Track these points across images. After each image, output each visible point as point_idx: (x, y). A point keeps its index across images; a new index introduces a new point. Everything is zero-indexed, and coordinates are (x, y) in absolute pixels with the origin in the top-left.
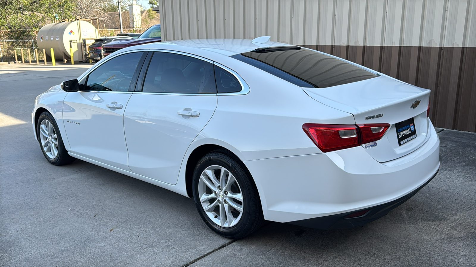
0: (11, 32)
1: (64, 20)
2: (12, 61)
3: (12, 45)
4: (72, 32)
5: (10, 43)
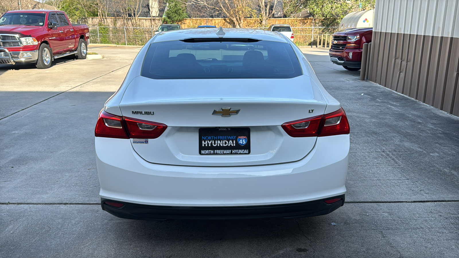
0: (324, 19)
1: (364, 9)
2: (314, 45)
3: (323, 31)
4: (366, 20)
5: (321, 30)
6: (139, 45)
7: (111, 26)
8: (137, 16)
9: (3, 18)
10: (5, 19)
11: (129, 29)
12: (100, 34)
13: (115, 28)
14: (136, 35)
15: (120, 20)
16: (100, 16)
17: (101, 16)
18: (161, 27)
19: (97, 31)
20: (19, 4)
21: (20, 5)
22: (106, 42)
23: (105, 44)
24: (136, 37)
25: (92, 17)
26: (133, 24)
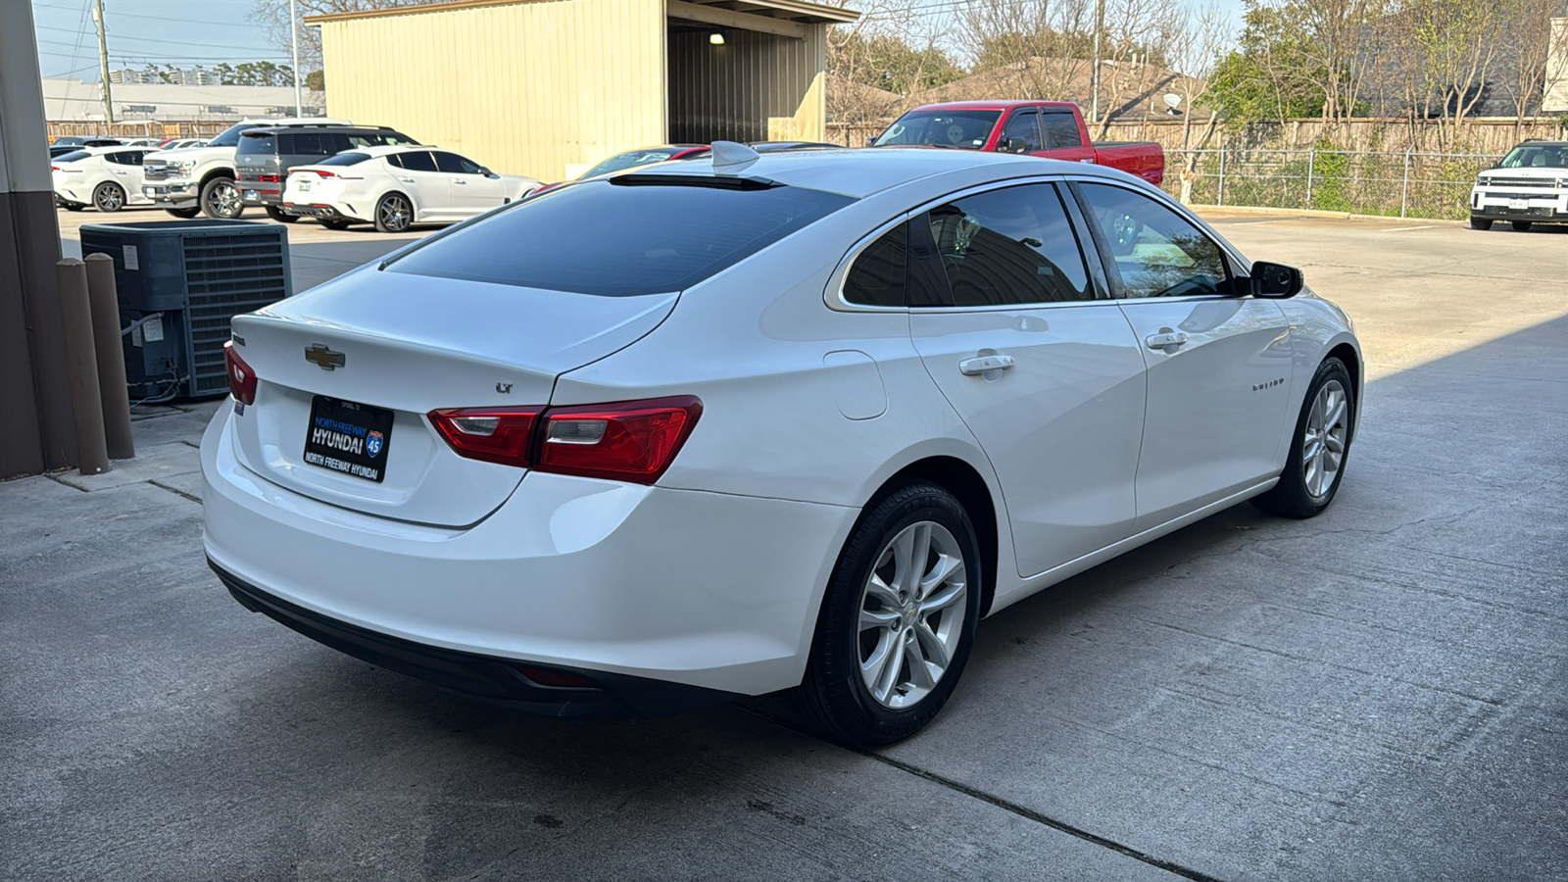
6: (1453, 218)
7: (1362, 150)
8: (1463, 114)
9: (896, 126)
10: (903, 128)
11: (1425, 159)
12: (1315, 177)
13: (1374, 159)
14: (1446, 182)
15: (1396, 128)
16: (1327, 115)
17: (1331, 115)
18: (1517, 150)
19: (1308, 166)
20: (1092, 84)
21: (1096, 86)
22: (1332, 205)
23: (1327, 210)
24: (1446, 188)
25: (1299, 119)
26: (1442, 141)
